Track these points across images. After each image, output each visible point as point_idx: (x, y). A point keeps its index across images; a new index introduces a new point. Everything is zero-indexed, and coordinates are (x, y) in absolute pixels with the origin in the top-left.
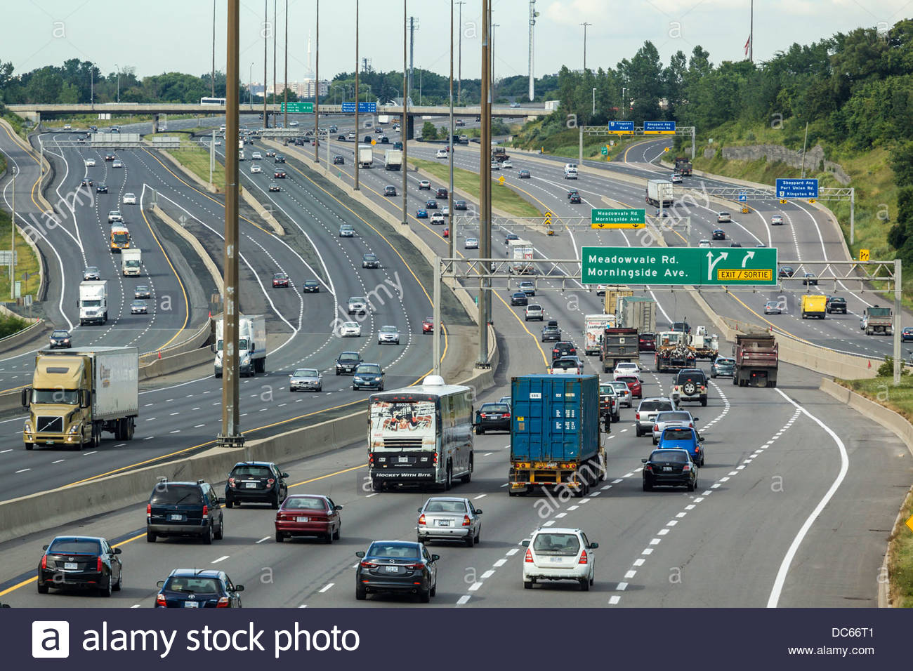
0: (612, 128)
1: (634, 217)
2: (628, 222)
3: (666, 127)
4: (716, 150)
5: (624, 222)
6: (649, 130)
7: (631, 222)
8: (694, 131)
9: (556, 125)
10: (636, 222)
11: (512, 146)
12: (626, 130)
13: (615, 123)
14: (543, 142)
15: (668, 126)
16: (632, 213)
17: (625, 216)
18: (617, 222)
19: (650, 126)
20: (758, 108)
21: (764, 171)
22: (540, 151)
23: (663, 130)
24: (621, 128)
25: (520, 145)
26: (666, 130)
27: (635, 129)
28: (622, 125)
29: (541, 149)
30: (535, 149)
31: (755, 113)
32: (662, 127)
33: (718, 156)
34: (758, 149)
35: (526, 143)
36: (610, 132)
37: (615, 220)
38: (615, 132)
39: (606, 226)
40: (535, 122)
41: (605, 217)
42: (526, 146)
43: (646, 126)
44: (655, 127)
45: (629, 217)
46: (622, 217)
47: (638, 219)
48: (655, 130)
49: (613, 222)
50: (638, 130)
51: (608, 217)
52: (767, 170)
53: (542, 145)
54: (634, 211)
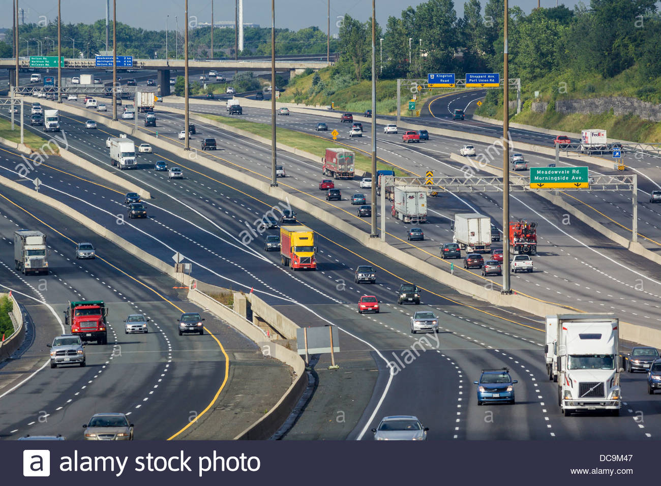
0: (431, 81)
1: (576, 175)
2: (570, 181)
3: (489, 79)
4: (548, 103)
5: (565, 181)
6: (471, 82)
7: (574, 181)
8: (519, 83)
9: (344, 78)
10: (578, 181)
11: (293, 101)
12: (447, 83)
13: (435, 76)
14: (330, 97)
15: (492, 78)
16: (574, 171)
17: (566, 175)
18: (558, 181)
19: (472, 79)
20: (590, 58)
21: (612, 125)
22: (329, 107)
23: (486, 82)
24: (441, 80)
25: (304, 101)
26: (489, 82)
27: (456, 81)
28: (442, 78)
29: (329, 104)
30: (324, 104)
31: (588, 61)
32: (486, 79)
33: (551, 110)
34: (602, 102)
35: (310, 98)
36: (429, 85)
37: (556, 179)
38: (435, 85)
39: (547, 185)
40: (302, 76)
41: (544, 175)
42: (311, 102)
43: (468, 78)
44: (478, 79)
45: (570, 175)
46: (563, 175)
47: (580, 178)
48: (478, 82)
49: (553, 181)
50: (460, 83)
51: (547, 175)
52: (617, 123)
53: (332, 100)
54: (576, 169)
